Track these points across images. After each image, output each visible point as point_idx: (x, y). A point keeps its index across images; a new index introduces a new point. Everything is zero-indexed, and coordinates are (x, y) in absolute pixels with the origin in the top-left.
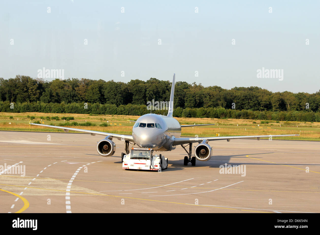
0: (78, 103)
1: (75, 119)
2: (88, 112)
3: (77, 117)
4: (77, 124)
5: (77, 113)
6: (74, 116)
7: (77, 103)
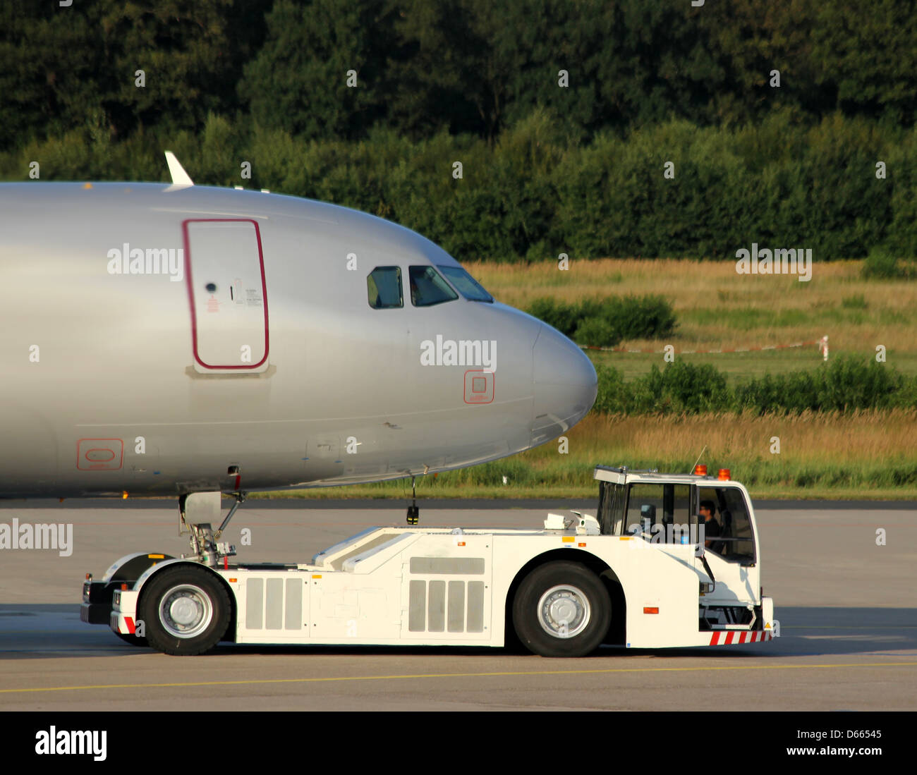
0: (719, 122)
1: (685, 325)
2: (842, 238)
3: (713, 304)
4: (721, 382)
5: (702, 246)
6: (676, 286)
7: (704, 122)
